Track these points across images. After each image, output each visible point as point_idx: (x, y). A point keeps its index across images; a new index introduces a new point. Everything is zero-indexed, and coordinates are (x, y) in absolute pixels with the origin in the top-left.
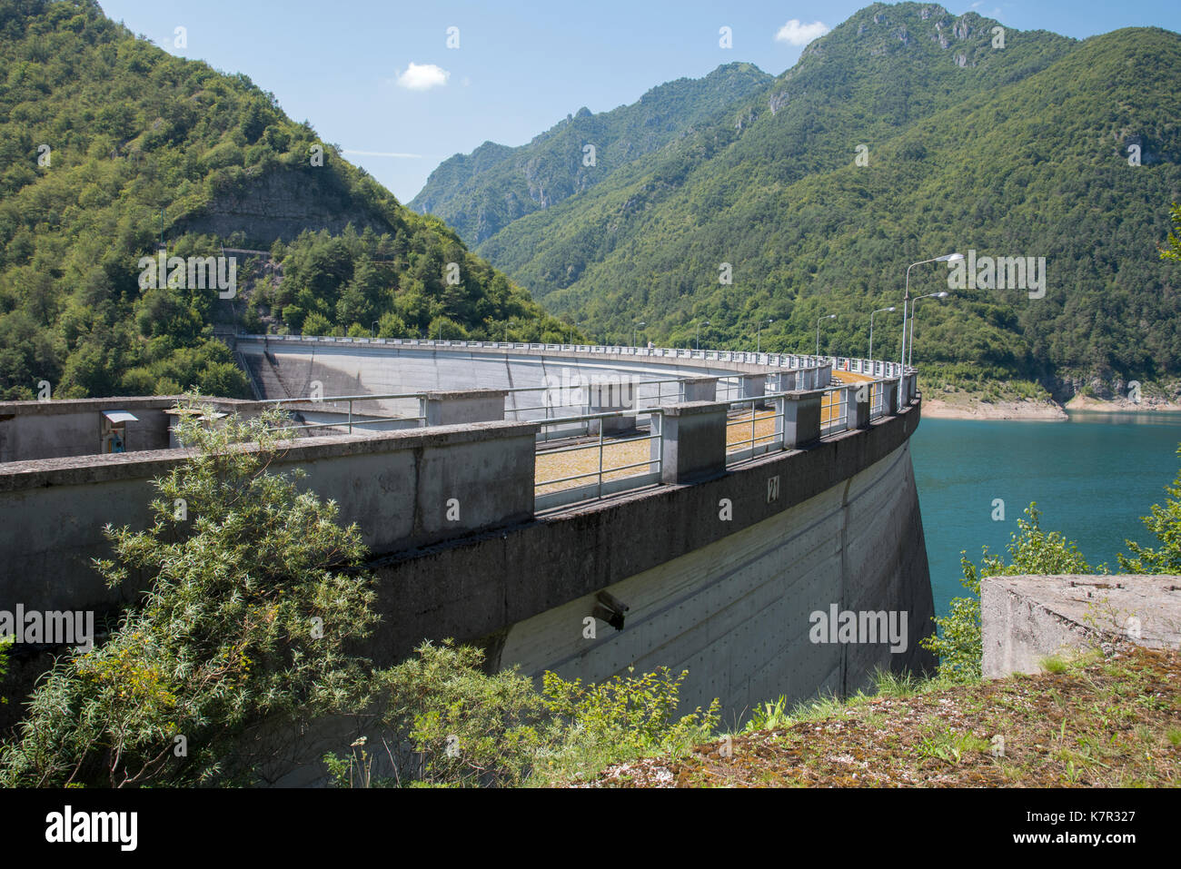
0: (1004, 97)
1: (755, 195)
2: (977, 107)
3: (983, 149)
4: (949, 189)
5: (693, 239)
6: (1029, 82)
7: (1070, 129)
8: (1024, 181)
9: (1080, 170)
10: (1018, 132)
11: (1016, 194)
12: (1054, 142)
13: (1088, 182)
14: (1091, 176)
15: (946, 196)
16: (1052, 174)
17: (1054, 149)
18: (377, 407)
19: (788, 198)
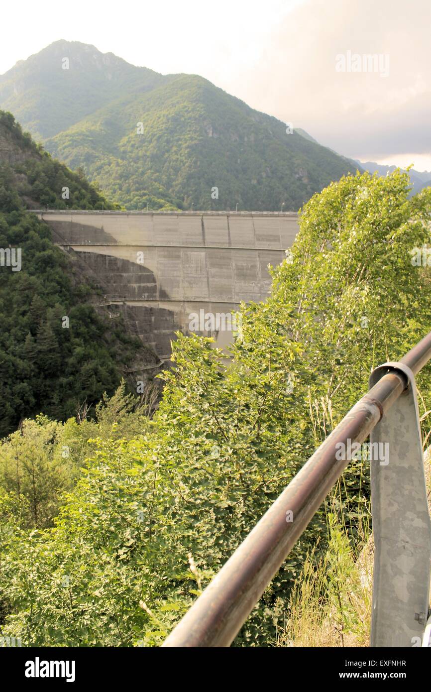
4: (132, 142)
7: (183, 119)
8: (168, 142)
9: (191, 138)
10: (159, 118)
11: (166, 147)
12: (177, 124)
13: (196, 145)
14: (196, 142)
15: (133, 146)
16: (179, 140)
17: (178, 127)
18: (115, 241)
19: (56, 143)
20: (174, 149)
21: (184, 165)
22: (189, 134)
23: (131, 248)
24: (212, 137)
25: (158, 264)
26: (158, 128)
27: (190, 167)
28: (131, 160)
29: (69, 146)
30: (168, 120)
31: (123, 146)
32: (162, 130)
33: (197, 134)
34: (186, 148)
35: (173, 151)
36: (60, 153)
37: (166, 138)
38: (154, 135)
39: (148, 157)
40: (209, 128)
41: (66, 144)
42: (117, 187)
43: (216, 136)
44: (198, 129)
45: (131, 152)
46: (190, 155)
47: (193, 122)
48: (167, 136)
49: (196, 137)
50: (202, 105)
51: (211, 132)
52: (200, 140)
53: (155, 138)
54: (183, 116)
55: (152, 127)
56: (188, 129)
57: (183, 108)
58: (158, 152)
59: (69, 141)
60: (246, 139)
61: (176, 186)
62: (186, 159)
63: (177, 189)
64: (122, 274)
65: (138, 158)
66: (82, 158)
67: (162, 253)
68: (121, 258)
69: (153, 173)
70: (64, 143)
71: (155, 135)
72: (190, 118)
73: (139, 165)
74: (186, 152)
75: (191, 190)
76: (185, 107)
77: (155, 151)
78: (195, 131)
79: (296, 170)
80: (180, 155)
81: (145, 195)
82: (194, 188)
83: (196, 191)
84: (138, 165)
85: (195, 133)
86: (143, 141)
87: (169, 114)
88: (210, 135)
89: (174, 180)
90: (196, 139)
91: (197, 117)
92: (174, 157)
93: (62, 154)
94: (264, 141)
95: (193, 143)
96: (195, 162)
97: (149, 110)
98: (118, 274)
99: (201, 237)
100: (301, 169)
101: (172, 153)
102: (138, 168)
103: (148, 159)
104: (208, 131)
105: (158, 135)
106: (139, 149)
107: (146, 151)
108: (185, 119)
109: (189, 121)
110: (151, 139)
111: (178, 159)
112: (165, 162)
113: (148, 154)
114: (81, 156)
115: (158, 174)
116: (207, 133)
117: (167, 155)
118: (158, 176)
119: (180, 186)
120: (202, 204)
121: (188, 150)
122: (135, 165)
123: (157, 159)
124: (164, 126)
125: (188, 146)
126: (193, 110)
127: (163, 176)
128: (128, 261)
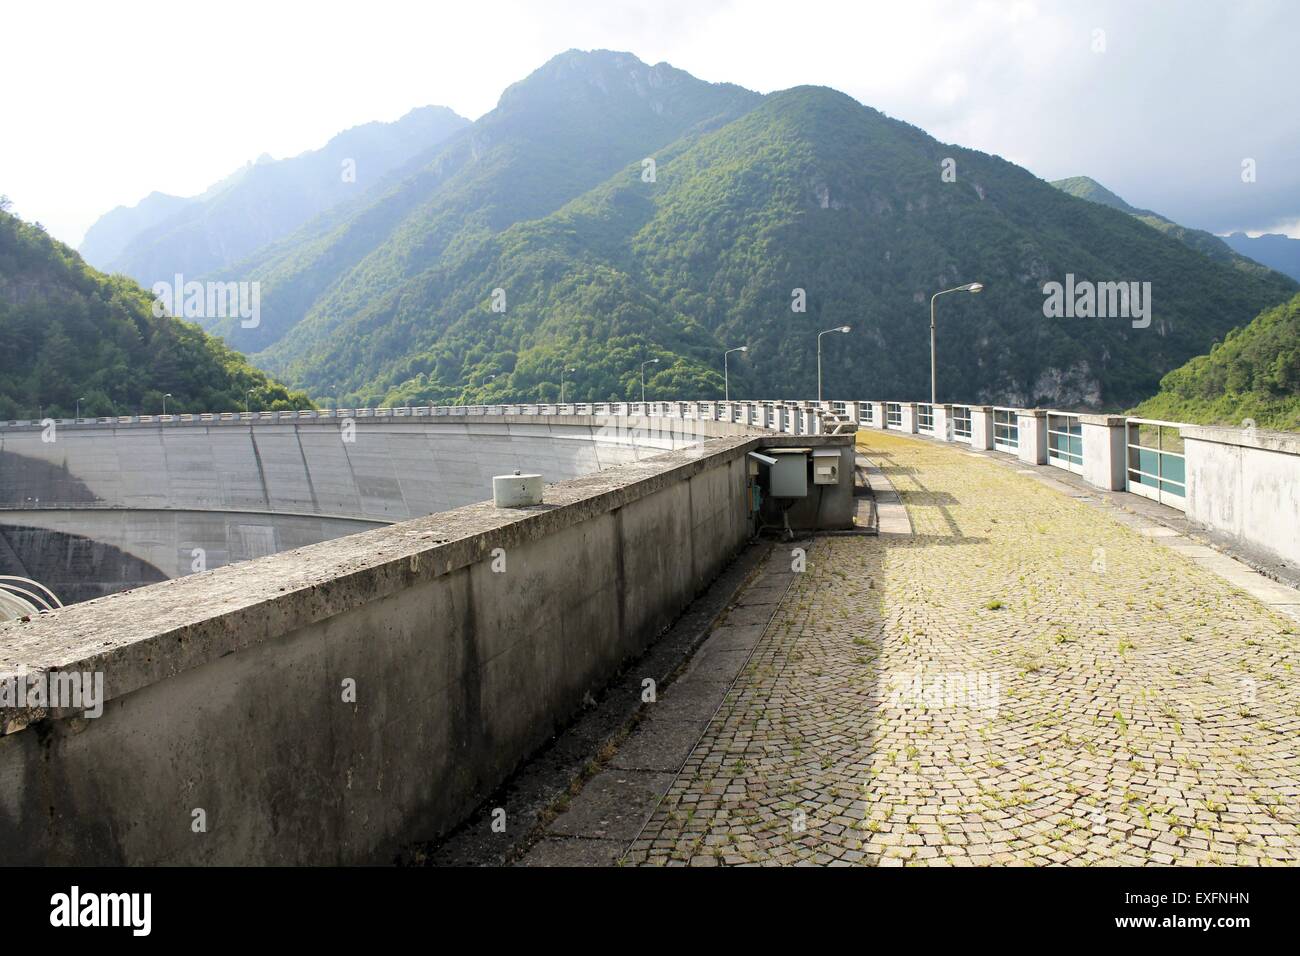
0: (701, 144)
1: (463, 243)
2: (679, 153)
3: (689, 194)
4: (660, 233)
5: (402, 291)
6: (724, 130)
7: (766, 176)
8: (730, 226)
9: (779, 215)
10: (720, 178)
11: (724, 238)
12: (753, 188)
13: (787, 227)
14: (789, 221)
15: (659, 240)
16: (755, 219)
17: (754, 195)
18: (91, 498)
19: (500, 245)
20: (742, 239)
21: (755, 272)
22: (776, 206)
23: (125, 514)
24: (830, 209)
25: (179, 557)
26: (713, 198)
27: (767, 275)
28: (649, 270)
29: (523, 249)
30: (736, 181)
31: (641, 242)
32: (721, 202)
33: (792, 205)
34: (766, 236)
35: (737, 245)
36: (503, 265)
37: (726, 218)
38: (703, 215)
39: (684, 261)
40: (821, 191)
41: (518, 246)
42: (582, 328)
43: (836, 206)
44: (796, 195)
45: (654, 253)
46: (772, 249)
47: (786, 180)
48: (729, 215)
49: (789, 211)
50: (809, 144)
51: (827, 197)
52: (797, 218)
53: (705, 220)
54: (768, 171)
55: (701, 199)
56: (776, 196)
57: (771, 154)
58: (707, 249)
59: (524, 240)
60: (909, 207)
61: (732, 317)
62: (761, 258)
63: (731, 325)
64: (101, 584)
65: (665, 264)
66: (539, 272)
67: (187, 528)
68: (102, 542)
69: (688, 294)
70: (515, 245)
71: (706, 214)
72: (781, 174)
73: (665, 278)
74: (764, 245)
75: (763, 326)
76: (775, 151)
77: (702, 246)
78: (790, 200)
79: (1023, 265)
80: (752, 253)
81: (633, 342)
82: (769, 321)
83: (773, 325)
84: (662, 278)
85: (789, 203)
86: (679, 229)
87: (741, 168)
88: (825, 205)
89: (730, 306)
90: (789, 215)
91: (795, 169)
92: (737, 258)
93: (505, 268)
94: (950, 207)
95: (781, 224)
96: (781, 266)
97: (707, 165)
98: (89, 584)
99: (258, 486)
100: (1035, 263)
101: (737, 248)
102: (661, 285)
103: (685, 265)
104: (819, 196)
105: (711, 214)
106: (670, 245)
107: (683, 249)
108: (771, 177)
109: (780, 179)
110: (697, 224)
111: (745, 259)
112: (718, 268)
113: (685, 254)
114: (539, 268)
115: (699, 295)
116: (817, 202)
117: (723, 254)
118: (698, 300)
119: (738, 317)
120: (782, 354)
121: (770, 239)
122: (656, 279)
123: (702, 265)
124: (726, 194)
125: (771, 230)
126: (788, 158)
127: (709, 299)
128: (116, 549)
